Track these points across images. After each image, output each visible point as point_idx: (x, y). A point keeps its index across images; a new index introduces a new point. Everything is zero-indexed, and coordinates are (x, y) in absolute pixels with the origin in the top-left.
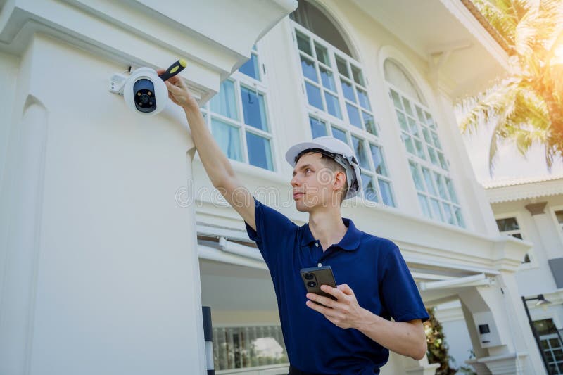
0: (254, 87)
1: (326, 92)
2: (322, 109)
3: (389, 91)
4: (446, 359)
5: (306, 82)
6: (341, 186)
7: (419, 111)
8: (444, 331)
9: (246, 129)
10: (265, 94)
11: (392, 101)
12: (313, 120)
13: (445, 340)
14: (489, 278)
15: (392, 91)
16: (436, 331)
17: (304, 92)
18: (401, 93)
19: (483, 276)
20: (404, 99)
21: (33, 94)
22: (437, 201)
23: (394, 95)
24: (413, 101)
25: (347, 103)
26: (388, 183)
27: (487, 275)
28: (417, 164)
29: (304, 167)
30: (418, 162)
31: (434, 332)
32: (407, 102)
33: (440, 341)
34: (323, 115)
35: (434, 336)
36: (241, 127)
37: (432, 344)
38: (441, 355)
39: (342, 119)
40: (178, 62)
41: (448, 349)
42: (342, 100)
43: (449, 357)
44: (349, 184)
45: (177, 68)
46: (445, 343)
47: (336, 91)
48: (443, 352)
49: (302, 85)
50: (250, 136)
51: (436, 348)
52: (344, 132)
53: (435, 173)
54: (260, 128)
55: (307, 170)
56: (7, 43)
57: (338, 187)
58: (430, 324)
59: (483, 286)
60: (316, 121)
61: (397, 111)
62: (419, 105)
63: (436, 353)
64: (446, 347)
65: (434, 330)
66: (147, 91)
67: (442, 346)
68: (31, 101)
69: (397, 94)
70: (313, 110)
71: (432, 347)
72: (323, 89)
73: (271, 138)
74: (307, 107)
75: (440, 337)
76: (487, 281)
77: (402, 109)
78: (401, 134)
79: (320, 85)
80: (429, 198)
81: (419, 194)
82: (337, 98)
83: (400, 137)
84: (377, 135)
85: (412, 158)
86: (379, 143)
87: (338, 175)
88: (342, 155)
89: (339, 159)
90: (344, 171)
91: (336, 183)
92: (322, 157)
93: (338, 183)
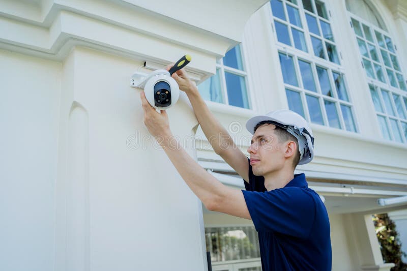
1: (292, 28)
2: (289, 44)
3: (350, 20)
4: (398, 255)
5: (275, 21)
7: (378, 35)
8: (397, 229)
9: (225, 69)
11: (353, 29)
12: (281, 55)
13: (398, 237)
15: (352, 19)
16: (389, 229)
17: (273, 31)
18: (362, 21)
20: (364, 25)
21: (77, 101)
22: (396, 120)
23: (355, 23)
24: (374, 28)
25: (311, 36)
26: (350, 107)
28: (376, 87)
29: (259, 137)
30: (377, 85)
31: (388, 230)
32: (367, 29)
33: (393, 238)
34: (291, 50)
35: (388, 233)
36: (220, 68)
37: (386, 240)
38: (394, 251)
39: (307, 51)
40: (185, 56)
41: (401, 245)
42: (308, 34)
43: (402, 253)
44: (302, 152)
45: (184, 61)
46: (398, 240)
47: (302, 27)
48: (396, 248)
49: (272, 24)
50: (229, 75)
51: (389, 244)
52: (309, 63)
53: (394, 94)
54: (237, 68)
56: (54, 54)
58: (383, 222)
60: (285, 56)
61: (358, 38)
62: (379, 30)
63: (389, 248)
64: (399, 244)
65: (387, 228)
66: (165, 90)
67: (395, 243)
68: (75, 105)
69: (358, 22)
70: (282, 47)
71: (385, 242)
72: (290, 25)
73: (246, 76)
74: (276, 44)
75: (394, 234)
77: (362, 36)
78: (362, 60)
79: (288, 23)
80: (388, 118)
81: (378, 115)
82: (303, 33)
83: (361, 63)
84: (339, 64)
85: (372, 82)
86: (341, 71)
87: (289, 144)
88: (293, 127)
89: (292, 130)
90: (296, 140)
91: (287, 151)
92: (276, 129)
93: (290, 151)
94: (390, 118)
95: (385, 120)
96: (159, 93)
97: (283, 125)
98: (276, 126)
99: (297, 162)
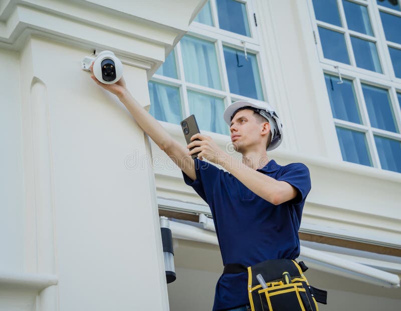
0: (242, 45)
5: (320, 27)
9: (232, 98)
10: (258, 52)
12: (330, 78)
21: (37, 76)
25: (390, 47)
36: (225, 97)
39: (382, 72)
42: (383, 44)
47: (373, 34)
52: (386, 90)
56: (12, 44)
57: (265, 132)
60: (335, 79)
66: (110, 65)
68: (36, 81)
70: (331, 65)
72: (348, 32)
74: (321, 62)
79: (345, 29)
82: (375, 43)
87: (265, 125)
88: (265, 110)
89: (263, 113)
91: (263, 130)
96: (105, 67)
97: (256, 109)
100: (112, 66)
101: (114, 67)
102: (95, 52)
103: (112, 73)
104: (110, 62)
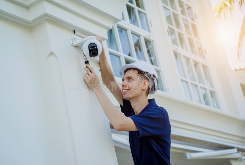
6: (146, 88)
14: (240, 153)
19: (235, 150)
22: (196, 86)
27: (239, 150)
29: (129, 77)
44: (151, 87)
53: (194, 61)
55: (130, 79)
57: (144, 88)
59: (236, 159)
61: (164, 7)
66: (94, 47)
68: (52, 54)
76: (239, 155)
78: (168, 28)
80: (190, 84)
81: (182, 80)
83: (167, 31)
84: (149, 32)
85: (176, 49)
86: (151, 38)
87: (145, 82)
88: (148, 73)
89: (147, 75)
90: (149, 80)
91: (144, 86)
92: (138, 73)
93: (145, 86)
94: (192, 84)
95: (188, 86)
96: (91, 49)
97: (142, 72)
98: (139, 72)
99: (148, 93)
100: (95, 48)
101: (97, 48)
102: (75, 32)
103: (96, 52)
104: (94, 45)
